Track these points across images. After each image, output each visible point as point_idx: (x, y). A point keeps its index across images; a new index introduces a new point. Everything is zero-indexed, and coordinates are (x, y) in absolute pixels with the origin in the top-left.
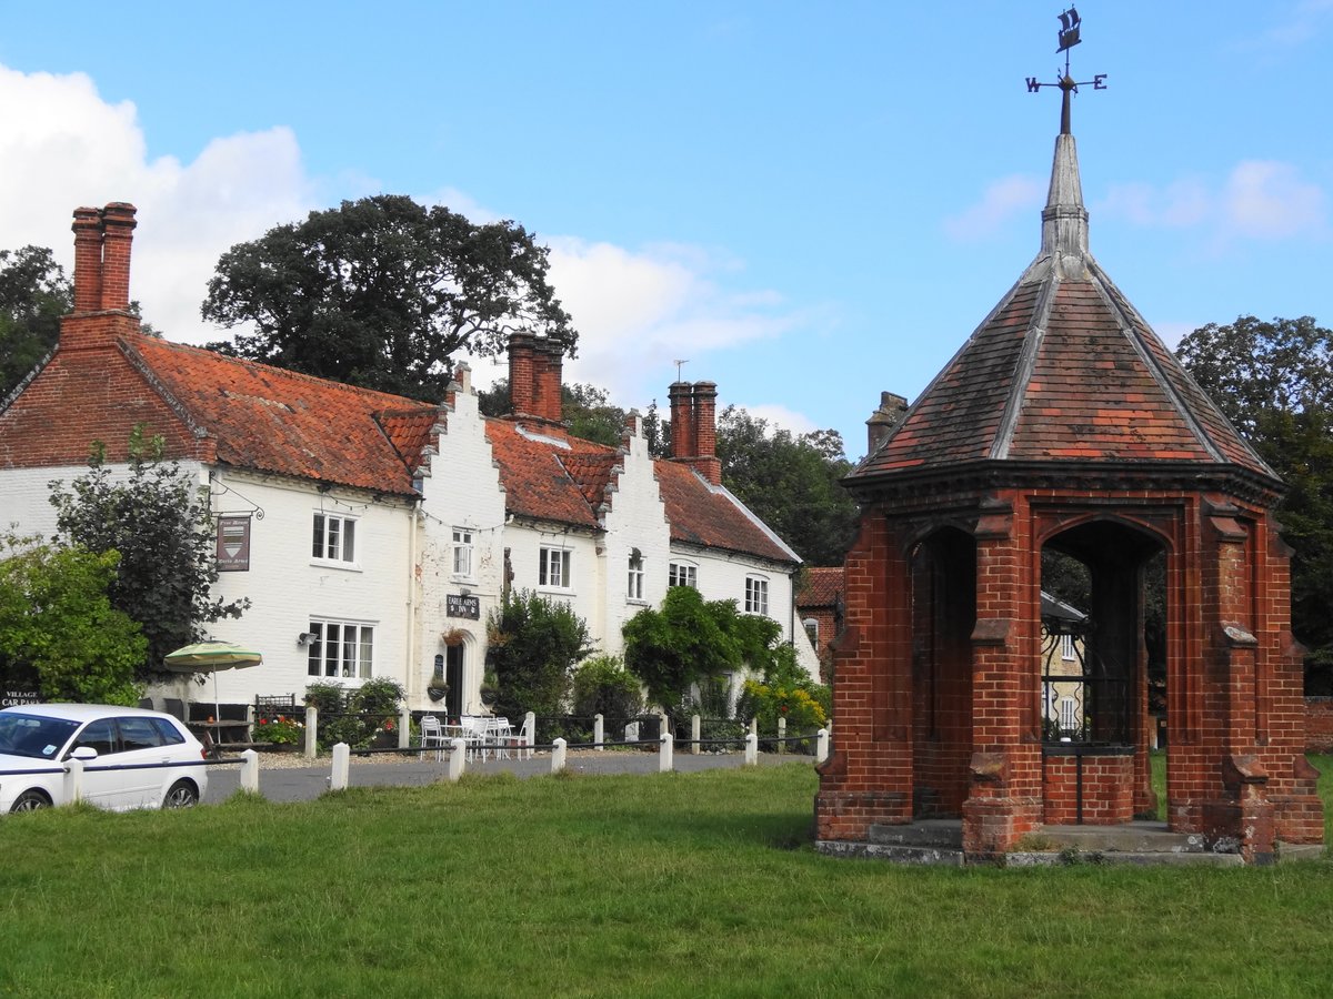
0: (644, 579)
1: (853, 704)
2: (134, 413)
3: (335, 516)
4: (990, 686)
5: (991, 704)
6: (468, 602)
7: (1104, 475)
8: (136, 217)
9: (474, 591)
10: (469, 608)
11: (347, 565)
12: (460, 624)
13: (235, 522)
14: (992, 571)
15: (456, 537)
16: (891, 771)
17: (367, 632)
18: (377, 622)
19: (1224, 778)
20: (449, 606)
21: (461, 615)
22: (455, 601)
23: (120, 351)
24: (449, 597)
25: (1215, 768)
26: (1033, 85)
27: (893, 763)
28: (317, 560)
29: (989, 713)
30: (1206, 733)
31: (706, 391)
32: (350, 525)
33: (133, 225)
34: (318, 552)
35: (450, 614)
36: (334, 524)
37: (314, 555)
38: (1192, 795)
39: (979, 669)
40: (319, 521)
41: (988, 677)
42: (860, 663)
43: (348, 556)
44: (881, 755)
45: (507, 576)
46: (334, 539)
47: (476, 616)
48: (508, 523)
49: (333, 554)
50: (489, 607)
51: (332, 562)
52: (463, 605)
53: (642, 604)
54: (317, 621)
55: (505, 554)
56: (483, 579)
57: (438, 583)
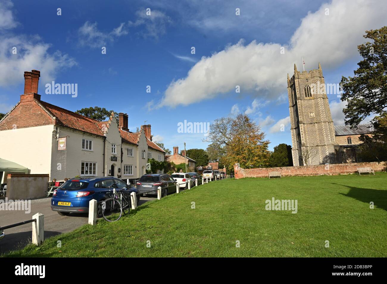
0: (144, 154)
2: (38, 115)
3: (87, 140)
6: (115, 158)
8: (40, 74)
9: (116, 156)
10: (115, 159)
11: (90, 150)
12: (113, 162)
13: (63, 139)
15: (112, 146)
17: (94, 165)
18: (97, 162)
20: (111, 159)
21: (114, 161)
22: (112, 158)
23: (35, 102)
24: (111, 157)
28: (83, 149)
32: (90, 142)
34: (83, 147)
35: (111, 160)
36: (87, 142)
40: (83, 141)
43: (90, 148)
45: (122, 153)
46: (87, 145)
47: (116, 161)
48: (122, 143)
49: (87, 148)
50: (119, 159)
51: (87, 150)
52: (114, 159)
53: (145, 159)
54: (83, 162)
55: (122, 149)
56: (117, 153)
57: (109, 155)
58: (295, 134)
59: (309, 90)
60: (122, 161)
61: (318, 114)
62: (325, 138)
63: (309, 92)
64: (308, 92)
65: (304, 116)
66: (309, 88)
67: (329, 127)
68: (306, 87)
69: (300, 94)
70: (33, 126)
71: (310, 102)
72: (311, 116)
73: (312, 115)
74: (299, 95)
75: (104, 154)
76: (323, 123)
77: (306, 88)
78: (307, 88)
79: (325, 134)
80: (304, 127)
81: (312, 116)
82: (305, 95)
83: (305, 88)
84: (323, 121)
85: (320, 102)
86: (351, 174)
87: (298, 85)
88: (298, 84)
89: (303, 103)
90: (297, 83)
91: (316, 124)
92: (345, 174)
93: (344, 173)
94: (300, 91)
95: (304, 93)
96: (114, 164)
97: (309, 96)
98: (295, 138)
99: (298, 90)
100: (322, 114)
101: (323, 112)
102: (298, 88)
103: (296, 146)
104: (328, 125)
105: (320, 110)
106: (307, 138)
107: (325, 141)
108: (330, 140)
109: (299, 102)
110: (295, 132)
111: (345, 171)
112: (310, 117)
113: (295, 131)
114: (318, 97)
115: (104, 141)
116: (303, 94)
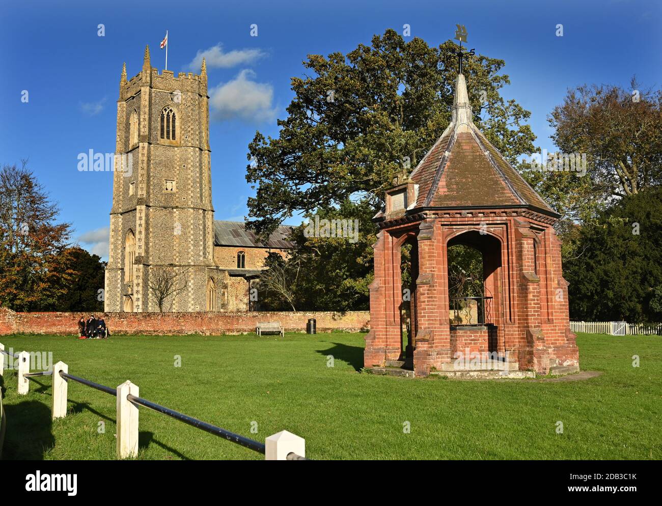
58: (120, 229)
59: (171, 120)
61: (183, 187)
62: (192, 248)
63: (171, 128)
64: (168, 127)
65: (151, 187)
66: (171, 116)
67: (204, 222)
68: (165, 113)
69: (150, 129)
71: (170, 153)
72: (167, 189)
73: (169, 185)
74: (147, 129)
76: (192, 211)
77: (165, 116)
78: (168, 115)
79: (192, 237)
80: (147, 215)
81: (169, 189)
82: (159, 133)
83: (163, 115)
84: (192, 206)
85: (192, 158)
86: (245, 333)
87: (147, 103)
88: (148, 100)
89: (152, 153)
90: (147, 97)
91: (175, 210)
92: (235, 333)
93: (232, 331)
94: (150, 119)
95: (159, 128)
97: (168, 138)
98: (120, 238)
99: (147, 117)
100: (192, 189)
101: (194, 182)
102: (147, 110)
103: (119, 260)
104: (201, 217)
105: (189, 176)
106: (151, 244)
107: (190, 256)
108: (201, 253)
109: (143, 148)
110: (120, 224)
111: (235, 326)
112: (163, 192)
113: (120, 220)
114: (190, 144)
116: (156, 128)
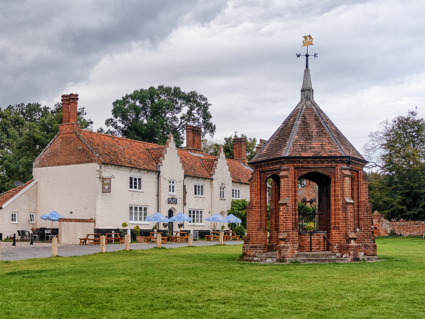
0: (225, 193)
1: (252, 222)
2: (79, 150)
3: (136, 177)
4: (283, 215)
5: (284, 220)
6: (174, 200)
7: (313, 160)
8: (78, 97)
9: (175, 197)
11: (140, 190)
12: (170, 206)
13: (107, 179)
14: (284, 185)
15: (170, 183)
16: (262, 239)
17: (145, 209)
18: (148, 206)
19: (346, 238)
20: (168, 201)
21: (172, 204)
22: (170, 200)
23: (75, 134)
24: (168, 198)
25: (344, 236)
26: (298, 56)
27: (262, 237)
28: (131, 189)
29: (283, 222)
30: (341, 227)
31: (243, 140)
32: (140, 180)
33: (78, 99)
34: (131, 187)
35: (169, 203)
36: (135, 179)
37: (130, 188)
38: (338, 243)
39: (280, 211)
40: (131, 179)
41: (283, 213)
42: (254, 211)
43: (140, 188)
44: (259, 234)
45: (185, 193)
46: (135, 183)
47: (176, 203)
48: (185, 178)
49: (135, 187)
50: (180, 201)
51: (135, 190)
52: (172, 201)
53: (225, 200)
54: (131, 206)
55: (184, 187)
56: (178, 193)
57: (165, 195)
60: (185, 204)
70: (74, 163)
75: (158, 195)
96: (172, 208)
115: (158, 177)
